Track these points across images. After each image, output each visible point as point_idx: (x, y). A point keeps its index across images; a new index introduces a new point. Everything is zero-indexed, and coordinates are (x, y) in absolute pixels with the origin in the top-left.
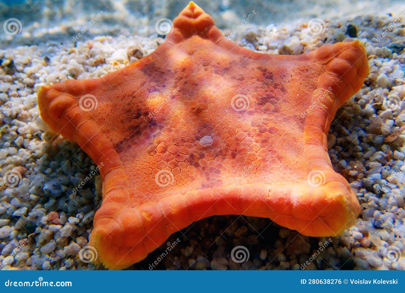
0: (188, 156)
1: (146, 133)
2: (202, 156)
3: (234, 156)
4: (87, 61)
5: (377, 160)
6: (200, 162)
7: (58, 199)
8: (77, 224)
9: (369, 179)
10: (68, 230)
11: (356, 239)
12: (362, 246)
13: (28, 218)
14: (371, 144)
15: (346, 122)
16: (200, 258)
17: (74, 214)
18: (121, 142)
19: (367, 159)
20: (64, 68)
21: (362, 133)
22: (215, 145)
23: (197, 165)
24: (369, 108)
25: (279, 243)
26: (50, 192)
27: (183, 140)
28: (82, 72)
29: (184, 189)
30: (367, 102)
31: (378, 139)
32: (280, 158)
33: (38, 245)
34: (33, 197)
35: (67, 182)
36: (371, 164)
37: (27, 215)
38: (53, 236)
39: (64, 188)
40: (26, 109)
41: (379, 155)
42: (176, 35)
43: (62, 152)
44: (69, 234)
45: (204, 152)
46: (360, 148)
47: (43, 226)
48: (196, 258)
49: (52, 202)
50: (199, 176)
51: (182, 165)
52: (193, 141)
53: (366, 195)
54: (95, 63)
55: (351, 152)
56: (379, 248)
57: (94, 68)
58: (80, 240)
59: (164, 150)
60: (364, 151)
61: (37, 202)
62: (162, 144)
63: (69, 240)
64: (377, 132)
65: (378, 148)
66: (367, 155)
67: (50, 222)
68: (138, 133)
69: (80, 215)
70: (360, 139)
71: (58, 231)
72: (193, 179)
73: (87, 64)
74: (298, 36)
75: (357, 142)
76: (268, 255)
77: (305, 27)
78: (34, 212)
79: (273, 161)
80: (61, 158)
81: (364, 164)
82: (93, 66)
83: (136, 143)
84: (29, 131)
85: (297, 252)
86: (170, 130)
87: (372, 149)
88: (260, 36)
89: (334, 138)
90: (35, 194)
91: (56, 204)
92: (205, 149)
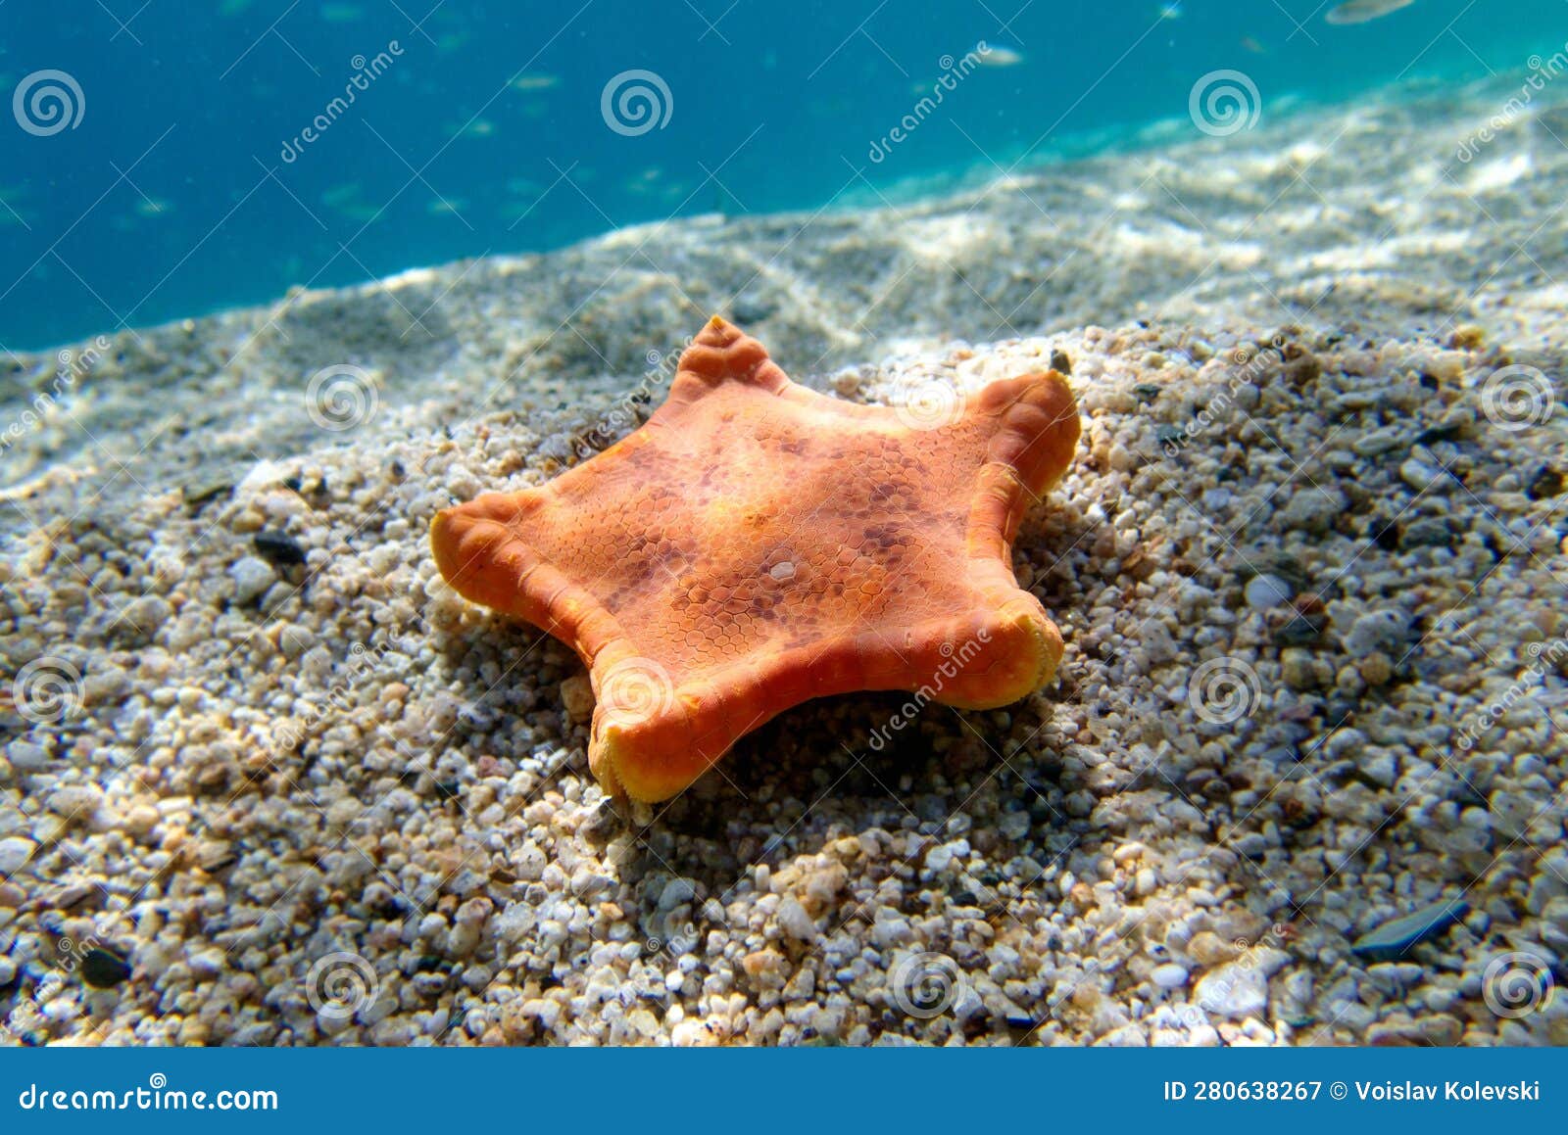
0: (751, 603)
1: (662, 573)
2: (778, 599)
3: (838, 592)
4: (485, 466)
5: (1107, 604)
6: (775, 610)
7: (490, 733)
8: (539, 773)
9: (1093, 635)
10: (524, 781)
11: (1067, 735)
12: (1077, 741)
13: (438, 772)
14: (1097, 576)
15: (1053, 541)
16: (790, 801)
17: (529, 755)
18: (615, 596)
19: (1091, 605)
20: (440, 485)
21: (1081, 557)
22: (800, 578)
23: (770, 616)
24: (1095, 511)
25: (933, 762)
26: (471, 720)
27: (737, 577)
28: (479, 489)
29: (751, 656)
30: (1091, 500)
31: (1111, 565)
32: (923, 584)
33: (468, 812)
34: (438, 736)
35: (502, 701)
36: (1095, 611)
37: (433, 765)
38: (495, 796)
39: (498, 713)
40: (375, 575)
41: (1109, 593)
42: (689, 384)
43: (478, 648)
44: (526, 788)
45: (781, 592)
46: (1077, 585)
47: (470, 782)
48: (780, 803)
49: (478, 740)
50: (776, 632)
51: (741, 619)
52: (758, 575)
53: (1088, 663)
54: (504, 468)
55: (1062, 595)
56: (1103, 740)
57: (504, 479)
58: (551, 796)
59: (704, 598)
60: (1085, 590)
61: (445, 745)
62: (697, 589)
63: (528, 800)
64: (1107, 553)
65: (1109, 580)
66: (1089, 597)
67: (484, 773)
68: (646, 574)
69: (542, 755)
70: (1079, 569)
71: (502, 786)
72: (766, 639)
73: (485, 473)
74: (951, 378)
75: (1072, 574)
76: (915, 782)
77: (963, 357)
78: (444, 762)
79: (912, 590)
80: (478, 659)
81: (1085, 613)
82: (500, 476)
83: (644, 593)
84: (393, 618)
85: (964, 766)
86: (708, 562)
87: (1100, 584)
88: (867, 384)
89: (1029, 570)
90: (439, 730)
91: (486, 743)
92: (783, 586)
